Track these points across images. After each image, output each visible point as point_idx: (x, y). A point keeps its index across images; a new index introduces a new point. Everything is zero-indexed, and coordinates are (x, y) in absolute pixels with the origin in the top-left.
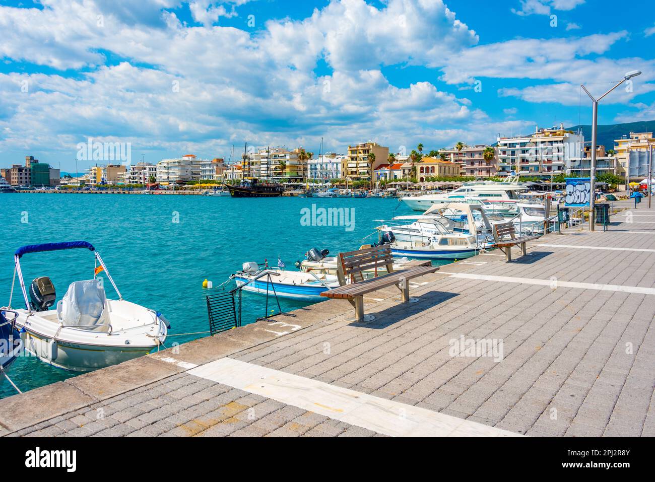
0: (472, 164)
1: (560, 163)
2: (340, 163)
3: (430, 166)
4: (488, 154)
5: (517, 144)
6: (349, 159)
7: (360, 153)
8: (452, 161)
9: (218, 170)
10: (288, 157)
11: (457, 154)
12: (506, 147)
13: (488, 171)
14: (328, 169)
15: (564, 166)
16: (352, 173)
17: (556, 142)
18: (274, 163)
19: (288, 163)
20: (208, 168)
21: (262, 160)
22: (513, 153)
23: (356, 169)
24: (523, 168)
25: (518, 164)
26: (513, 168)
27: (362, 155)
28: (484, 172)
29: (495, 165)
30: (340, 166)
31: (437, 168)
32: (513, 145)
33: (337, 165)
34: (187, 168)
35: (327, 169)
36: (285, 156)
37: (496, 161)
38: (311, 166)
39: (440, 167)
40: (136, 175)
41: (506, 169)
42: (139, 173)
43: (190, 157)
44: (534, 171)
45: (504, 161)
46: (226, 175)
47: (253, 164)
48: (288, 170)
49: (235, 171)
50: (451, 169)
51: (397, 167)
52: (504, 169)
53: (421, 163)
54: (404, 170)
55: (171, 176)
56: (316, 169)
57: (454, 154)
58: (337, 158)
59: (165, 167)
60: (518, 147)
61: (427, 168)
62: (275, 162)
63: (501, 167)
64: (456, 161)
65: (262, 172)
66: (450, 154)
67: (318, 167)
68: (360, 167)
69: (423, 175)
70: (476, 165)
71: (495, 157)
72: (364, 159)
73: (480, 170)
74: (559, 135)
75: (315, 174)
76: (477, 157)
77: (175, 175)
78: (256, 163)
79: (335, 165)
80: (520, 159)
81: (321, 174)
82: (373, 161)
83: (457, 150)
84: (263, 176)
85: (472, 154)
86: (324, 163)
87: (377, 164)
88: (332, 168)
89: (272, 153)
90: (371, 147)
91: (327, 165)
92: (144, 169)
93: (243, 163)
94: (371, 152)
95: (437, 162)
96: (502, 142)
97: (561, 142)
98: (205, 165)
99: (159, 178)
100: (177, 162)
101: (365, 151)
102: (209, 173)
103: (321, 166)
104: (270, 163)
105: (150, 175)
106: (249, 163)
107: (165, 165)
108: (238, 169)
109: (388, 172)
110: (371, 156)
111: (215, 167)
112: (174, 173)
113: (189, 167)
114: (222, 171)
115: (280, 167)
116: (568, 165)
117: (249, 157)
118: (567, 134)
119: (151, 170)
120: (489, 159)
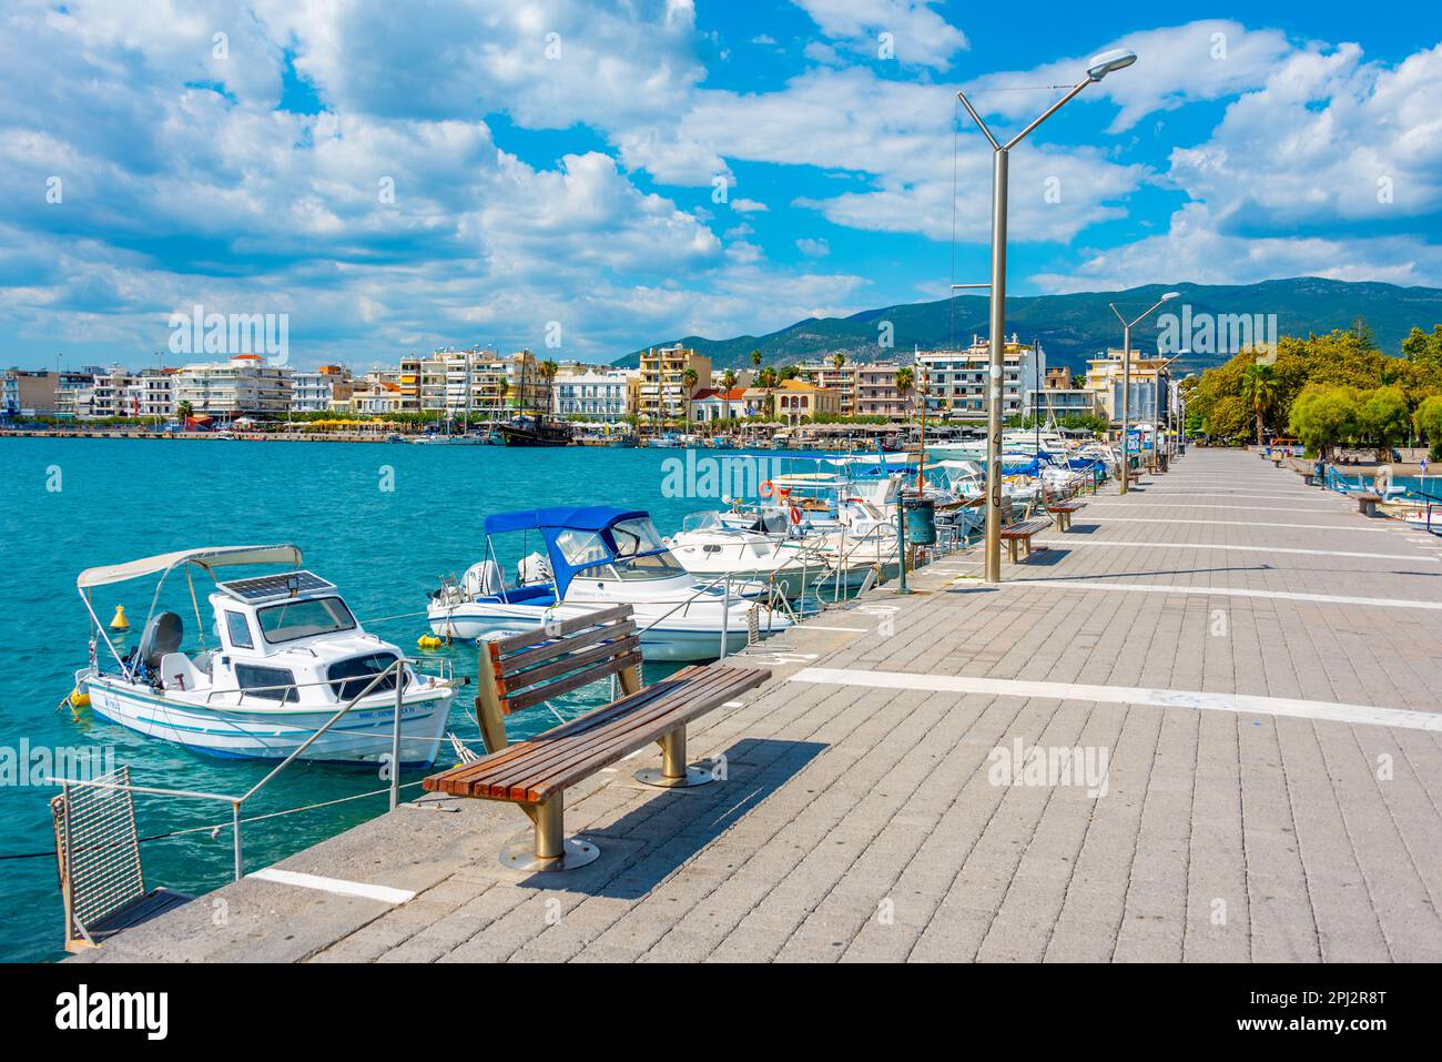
0: (874, 393)
1: (1015, 396)
2: (625, 385)
3: (799, 396)
4: (904, 378)
5: (947, 363)
6: (643, 378)
7: (665, 367)
8: (822, 385)
9: (338, 393)
10: (510, 370)
11: (830, 374)
12: (930, 369)
13: (901, 407)
14: (599, 396)
15: (1020, 401)
16: (648, 404)
17: (1008, 362)
18: (476, 381)
19: (510, 382)
20: (312, 386)
21: (448, 374)
22: (941, 378)
23: (658, 397)
24: (957, 404)
25: (949, 396)
26: (941, 404)
27: (669, 372)
28: (894, 409)
29: (912, 397)
30: (623, 391)
31: (811, 399)
32: (938, 365)
33: (618, 388)
34: (249, 383)
35: (595, 394)
36: (504, 367)
37: (913, 391)
38: (562, 388)
39: (817, 397)
40: (112, 397)
41: (931, 404)
42: (117, 393)
43: (252, 361)
44: (975, 409)
45: (927, 390)
46: (360, 402)
47: (426, 380)
48: (510, 395)
49: (382, 394)
50: (830, 400)
51: (738, 397)
52: (926, 405)
53: (782, 390)
54: (749, 402)
55: (213, 401)
56: (572, 395)
57: (825, 373)
58: (610, 375)
59: (195, 380)
60: (949, 368)
61: (794, 399)
62: (479, 379)
63: (921, 399)
64: (828, 385)
65: (448, 398)
66: (817, 373)
67: (577, 390)
68: (667, 394)
69: (787, 411)
70: (881, 397)
71: (913, 384)
72: (673, 378)
73: (888, 405)
74: (1012, 351)
75: (571, 404)
76: (882, 382)
77: (226, 398)
78: (434, 380)
79: (613, 390)
80: (953, 389)
81: (583, 404)
82: (695, 383)
83: (832, 368)
84: (451, 406)
85: (873, 377)
86: (590, 384)
87: (696, 389)
88: (609, 395)
89: (472, 359)
90: (687, 357)
91: (595, 388)
92: (127, 383)
93: (404, 379)
94: (687, 367)
95: (813, 388)
96: (924, 360)
97: (1015, 363)
98: (305, 379)
99: (176, 404)
100: (233, 371)
101: (675, 365)
102: (315, 397)
103: (584, 388)
104: (468, 380)
105: (152, 397)
106: (418, 379)
107: (194, 376)
108: (391, 390)
109: (720, 404)
110: (692, 374)
111: (331, 385)
112: (221, 394)
113: (255, 383)
114: (344, 393)
115: (492, 390)
116: (1027, 400)
117: (419, 366)
118: (1025, 352)
119: (155, 386)
120: (905, 387)
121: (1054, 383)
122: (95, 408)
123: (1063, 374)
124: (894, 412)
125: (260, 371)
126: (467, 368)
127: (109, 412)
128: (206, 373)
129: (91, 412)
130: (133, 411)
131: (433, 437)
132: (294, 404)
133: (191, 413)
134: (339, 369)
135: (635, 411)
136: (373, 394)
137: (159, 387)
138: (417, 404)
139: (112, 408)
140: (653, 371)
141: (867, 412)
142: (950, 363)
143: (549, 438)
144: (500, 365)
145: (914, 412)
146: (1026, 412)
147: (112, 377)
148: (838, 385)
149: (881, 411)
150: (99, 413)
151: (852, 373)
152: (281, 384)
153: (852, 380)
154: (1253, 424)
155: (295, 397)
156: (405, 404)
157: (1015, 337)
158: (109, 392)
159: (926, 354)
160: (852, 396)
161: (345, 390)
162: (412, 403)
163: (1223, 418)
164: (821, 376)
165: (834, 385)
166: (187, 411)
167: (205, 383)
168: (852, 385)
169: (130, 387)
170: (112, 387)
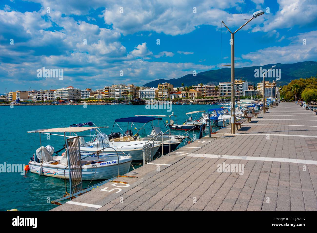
0: (210, 92)
2: (154, 91)
3: (193, 93)
4: (217, 89)
6: (158, 90)
7: (164, 87)
8: (198, 90)
9: (91, 94)
10: (129, 89)
11: (199, 88)
12: (222, 86)
13: (216, 95)
14: (149, 94)
15: (243, 93)
16: (160, 95)
17: (240, 85)
19: (129, 91)
20: (85, 93)
21: (116, 90)
22: (225, 88)
23: (162, 94)
24: (228, 94)
25: (227, 92)
26: (225, 94)
27: (165, 88)
28: (215, 95)
29: (219, 93)
30: (154, 93)
31: (196, 93)
32: (224, 85)
33: (153, 92)
34: (71, 93)
35: (148, 94)
36: (128, 88)
37: (219, 91)
38: (141, 92)
39: (197, 93)
40: (41, 96)
41: (223, 94)
42: (42, 95)
43: (71, 88)
45: (222, 91)
46: (96, 96)
47: (111, 91)
48: (129, 94)
49: (101, 94)
50: (200, 94)
51: (180, 94)
52: (221, 94)
53: (190, 92)
54: (182, 95)
55: (63, 97)
56: (143, 94)
57: (198, 88)
58: (151, 89)
59: (59, 92)
60: (227, 86)
62: (122, 91)
63: (221, 93)
64: (199, 90)
65: (116, 95)
66: (196, 88)
67: (144, 93)
68: (164, 93)
69: (191, 96)
70: (212, 93)
71: (219, 90)
72: (165, 90)
74: (241, 82)
75: (143, 96)
76: (212, 89)
77: (66, 96)
78: (112, 91)
79: (152, 92)
80: (227, 91)
81: (146, 96)
82: (170, 90)
83: (200, 86)
84: (116, 97)
85: (210, 88)
86: (147, 91)
87: (170, 92)
88: (151, 93)
89: (121, 87)
90: (168, 85)
91: (148, 92)
92: (44, 93)
93: (106, 91)
94: (168, 87)
95: (196, 91)
96: (221, 84)
97: (241, 85)
98: (84, 91)
99: (55, 98)
100: (68, 90)
101: (166, 87)
102: (86, 96)
103: (146, 92)
104: (120, 91)
105: (50, 96)
106: (109, 91)
107: (59, 91)
108: (103, 94)
109: (176, 95)
110: (170, 88)
111: (90, 93)
112: (65, 95)
113: (72, 93)
114: (92, 94)
115: (125, 93)
116: (244, 93)
117: (109, 88)
118: (243, 82)
119: (50, 94)
120: (217, 91)
121: (250, 89)
122: (37, 99)
123: (252, 87)
124: (215, 96)
125: (73, 90)
126: (120, 88)
127: (40, 100)
128: (62, 91)
129: (36, 100)
130: (46, 99)
131: (115, 103)
132: (81, 97)
133: (59, 100)
134: (91, 89)
135: (157, 97)
136: (99, 94)
137: (51, 94)
138: (109, 97)
139: (41, 99)
140: (161, 88)
141: (208, 96)
142: (227, 85)
143: (141, 103)
144: (127, 88)
145: (219, 96)
146: (244, 95)
147: (41, 92)
148: (201, 90)
149: (212, 96)
150: (38, 100)
151: (204, 87)
152: (78, 93)
153: (204, 89)
154: (294, 97)
155: (81, 96)
156: (106, 97)
157: (241, 79)
158: (40, 95)
159: (221, 83)
160: (204, 93)
161: (93, 94)
162: (107, 96)
163: (288, 96)
164: (197, 88)
165: (200, 90)
166: (58, 99)
167: (62, 93)
168: (204, 90)
169: (45, 94)
170: (41, 94)
